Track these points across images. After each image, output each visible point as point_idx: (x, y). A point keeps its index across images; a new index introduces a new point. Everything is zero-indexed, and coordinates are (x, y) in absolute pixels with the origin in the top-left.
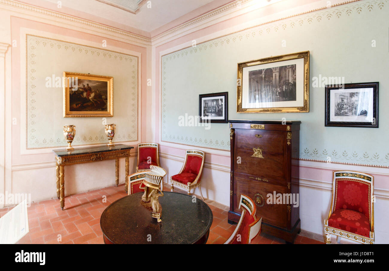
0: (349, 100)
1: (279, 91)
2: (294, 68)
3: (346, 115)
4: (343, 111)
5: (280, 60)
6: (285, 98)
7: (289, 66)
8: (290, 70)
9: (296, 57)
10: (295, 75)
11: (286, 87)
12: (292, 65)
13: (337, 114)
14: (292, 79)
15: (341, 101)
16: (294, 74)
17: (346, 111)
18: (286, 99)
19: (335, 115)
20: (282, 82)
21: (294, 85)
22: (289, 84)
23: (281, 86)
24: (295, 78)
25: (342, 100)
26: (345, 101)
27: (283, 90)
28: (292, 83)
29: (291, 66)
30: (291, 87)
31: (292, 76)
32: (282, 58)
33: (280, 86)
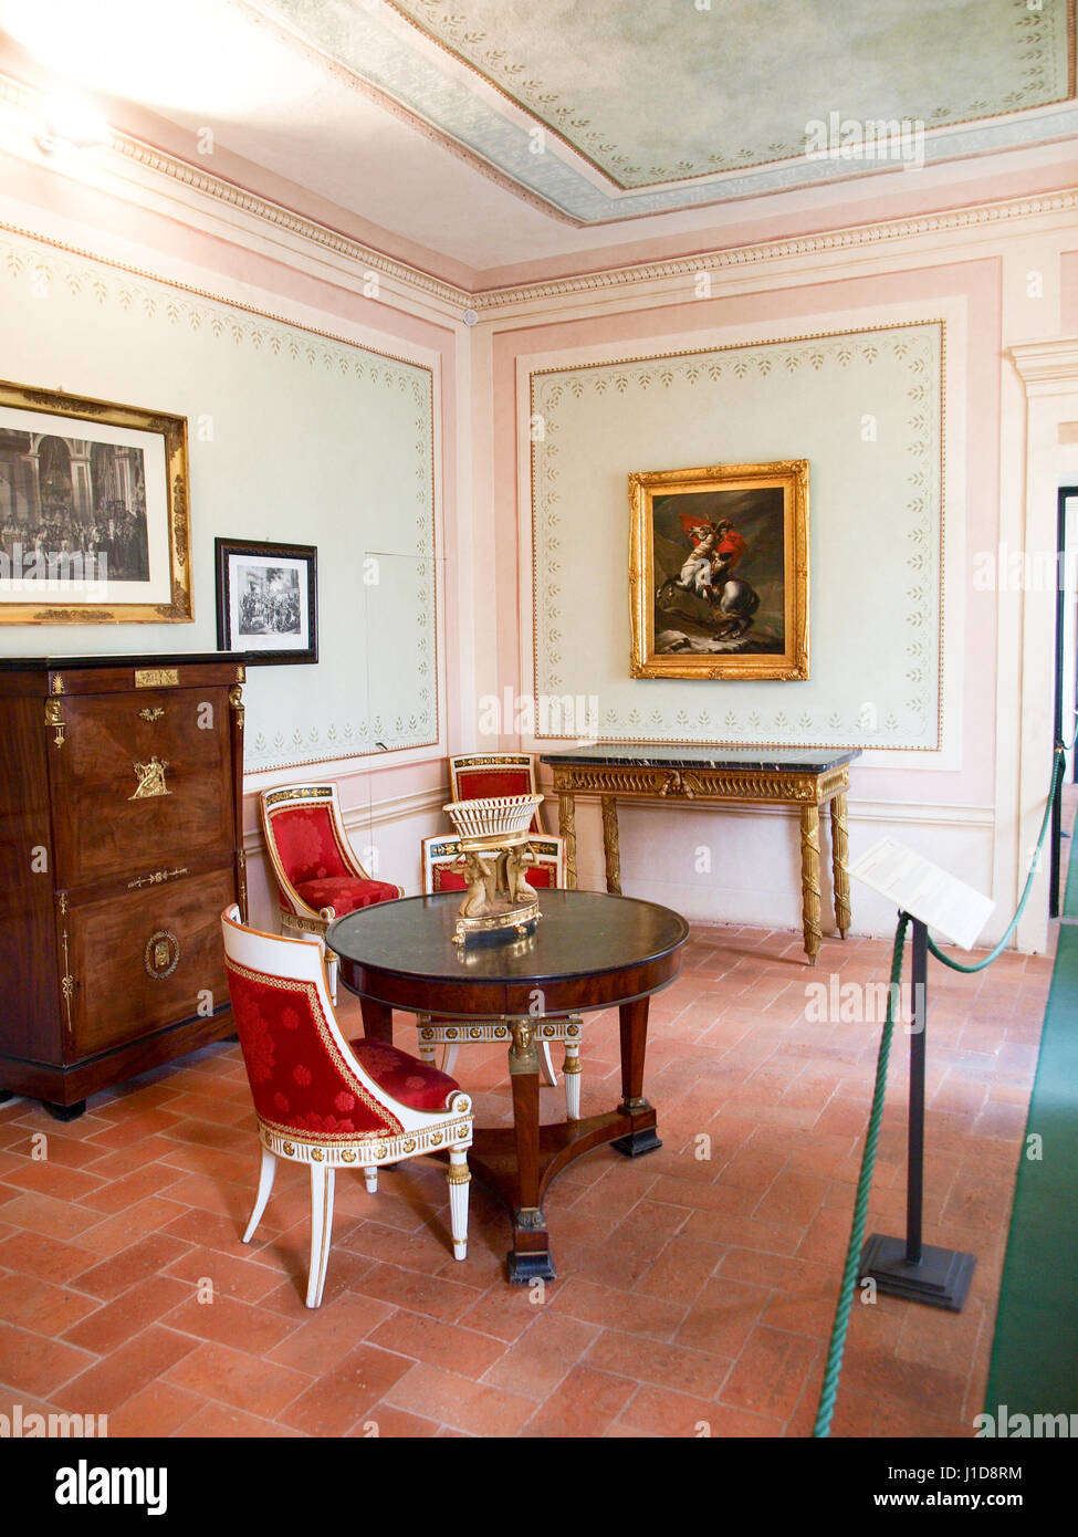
0: (265, 590)
1: (97, 540)
2: (139, 460)
3: (260, 630)
4: (254, 620)
5: (96, 416)
6: (117, 569)
7: (120, 448)
8: (127, 464)
9: (145, 422)
10: (143, 489)
11: (116, 528)
12: (130, 448)
13: (244, 630)
14: (134, 500)
15: (250, 591)
16: (140, 484)
17: (261, 619)
18: (121, 571)
19: (241, 633)
20: (104, 502)
21: (141, 522)
22: (124, 518)
23: (101, 521)
24: (141, 499)
25: (253, 589)
26: (258, 590)
27: (108, 536)
28: (134, 514)
29: (127, 452)
30: (131, 528)
31: (132, 489)
32: (105, 411)
33: (98, 520)
